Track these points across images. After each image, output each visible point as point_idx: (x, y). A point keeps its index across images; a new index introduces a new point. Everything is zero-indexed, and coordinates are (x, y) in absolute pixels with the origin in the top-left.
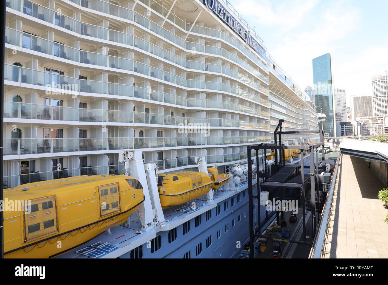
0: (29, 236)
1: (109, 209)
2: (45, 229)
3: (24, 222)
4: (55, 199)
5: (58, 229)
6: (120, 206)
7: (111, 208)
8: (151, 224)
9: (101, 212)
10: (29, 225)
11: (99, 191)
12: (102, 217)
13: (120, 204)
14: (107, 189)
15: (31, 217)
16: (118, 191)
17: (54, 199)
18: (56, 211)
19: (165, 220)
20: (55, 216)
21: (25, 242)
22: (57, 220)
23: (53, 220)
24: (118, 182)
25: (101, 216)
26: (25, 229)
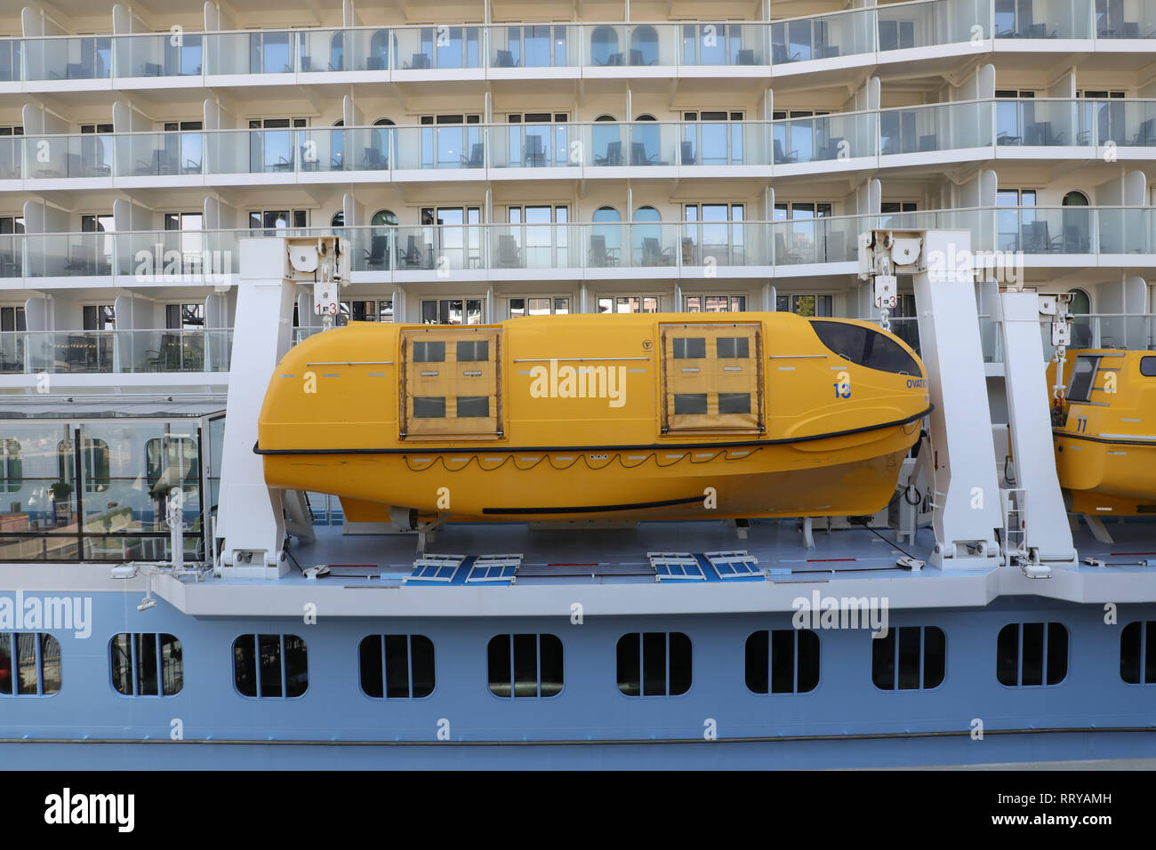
0: (416, 425)
1: (706, 413)
2: (461, 419)
3: (403, 383)
4: (498, 336)
5: (499, 428)
6: (760, 415)
7: (717, 412)
8: (979, 548)
9: (667, 416)
10: (416, 395)
11: (664, 338)
12: (670, 433)
13: (759, 405)
14: (704, 339)
15: (423, 374)
16: (752, 353)
17: (495, 337)
18: (497, 374)
19: (1073, 553)
20: (494, 391)
21: (403, 438)
22: (498, 403)
23: (486, 399)
24: (760, 322)
25: (666, 430)
26: (405, 402)
